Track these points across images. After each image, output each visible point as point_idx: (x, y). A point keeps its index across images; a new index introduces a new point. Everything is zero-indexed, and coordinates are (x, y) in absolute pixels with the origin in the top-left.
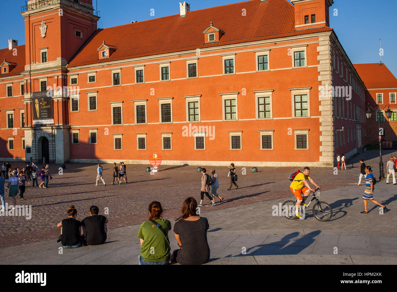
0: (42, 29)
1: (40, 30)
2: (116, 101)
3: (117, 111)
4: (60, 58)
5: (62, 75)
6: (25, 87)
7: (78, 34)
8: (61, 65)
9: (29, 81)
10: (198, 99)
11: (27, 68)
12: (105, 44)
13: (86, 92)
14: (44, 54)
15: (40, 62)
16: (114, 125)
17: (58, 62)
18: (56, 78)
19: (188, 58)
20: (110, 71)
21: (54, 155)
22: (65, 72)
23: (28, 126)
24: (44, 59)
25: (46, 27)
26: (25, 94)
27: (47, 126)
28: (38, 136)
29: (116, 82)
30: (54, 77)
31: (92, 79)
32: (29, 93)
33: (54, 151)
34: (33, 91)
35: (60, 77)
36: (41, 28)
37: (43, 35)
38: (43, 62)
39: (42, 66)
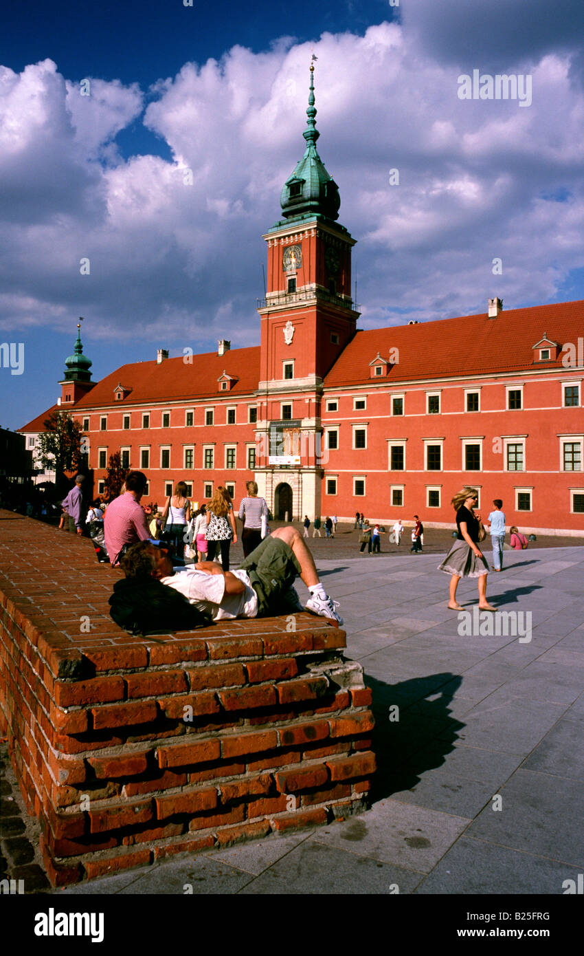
0: (288, 333)
1: (284, 334)
2: (397, 437)
3: (397, 452)
4: (314, 374)
5: (316, 398)
6: (258, 412)
7: (334, 339)
8: (315, 383)
9: (265, 404)
10: (522, 440)
11: (263, 385)
12: (380, 357)
13: (351, 424)
14: (289, 368)
15: (282, 379)
16: (392, 471)
17: (311, 379)
18: (307, 401)
19: (509, 382)
20: (389, 395)
21: (300, 509)
22: (320, 393)
23: (262, 467)
24: (289, 375)
25: (293, 330)
26: (258, 421)
27: (290, 469)
28: (277, 482)
29: (398, 410)
30: (304, 400)
31: (360, 405)
32: (264, 421)
33: (300, 503)
34: (269, 418)
35: (314, 401)
36: (285, 331)
37: (288, 341)
38: (286, 378)
39: (285, 383)
